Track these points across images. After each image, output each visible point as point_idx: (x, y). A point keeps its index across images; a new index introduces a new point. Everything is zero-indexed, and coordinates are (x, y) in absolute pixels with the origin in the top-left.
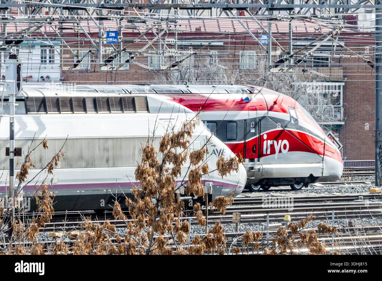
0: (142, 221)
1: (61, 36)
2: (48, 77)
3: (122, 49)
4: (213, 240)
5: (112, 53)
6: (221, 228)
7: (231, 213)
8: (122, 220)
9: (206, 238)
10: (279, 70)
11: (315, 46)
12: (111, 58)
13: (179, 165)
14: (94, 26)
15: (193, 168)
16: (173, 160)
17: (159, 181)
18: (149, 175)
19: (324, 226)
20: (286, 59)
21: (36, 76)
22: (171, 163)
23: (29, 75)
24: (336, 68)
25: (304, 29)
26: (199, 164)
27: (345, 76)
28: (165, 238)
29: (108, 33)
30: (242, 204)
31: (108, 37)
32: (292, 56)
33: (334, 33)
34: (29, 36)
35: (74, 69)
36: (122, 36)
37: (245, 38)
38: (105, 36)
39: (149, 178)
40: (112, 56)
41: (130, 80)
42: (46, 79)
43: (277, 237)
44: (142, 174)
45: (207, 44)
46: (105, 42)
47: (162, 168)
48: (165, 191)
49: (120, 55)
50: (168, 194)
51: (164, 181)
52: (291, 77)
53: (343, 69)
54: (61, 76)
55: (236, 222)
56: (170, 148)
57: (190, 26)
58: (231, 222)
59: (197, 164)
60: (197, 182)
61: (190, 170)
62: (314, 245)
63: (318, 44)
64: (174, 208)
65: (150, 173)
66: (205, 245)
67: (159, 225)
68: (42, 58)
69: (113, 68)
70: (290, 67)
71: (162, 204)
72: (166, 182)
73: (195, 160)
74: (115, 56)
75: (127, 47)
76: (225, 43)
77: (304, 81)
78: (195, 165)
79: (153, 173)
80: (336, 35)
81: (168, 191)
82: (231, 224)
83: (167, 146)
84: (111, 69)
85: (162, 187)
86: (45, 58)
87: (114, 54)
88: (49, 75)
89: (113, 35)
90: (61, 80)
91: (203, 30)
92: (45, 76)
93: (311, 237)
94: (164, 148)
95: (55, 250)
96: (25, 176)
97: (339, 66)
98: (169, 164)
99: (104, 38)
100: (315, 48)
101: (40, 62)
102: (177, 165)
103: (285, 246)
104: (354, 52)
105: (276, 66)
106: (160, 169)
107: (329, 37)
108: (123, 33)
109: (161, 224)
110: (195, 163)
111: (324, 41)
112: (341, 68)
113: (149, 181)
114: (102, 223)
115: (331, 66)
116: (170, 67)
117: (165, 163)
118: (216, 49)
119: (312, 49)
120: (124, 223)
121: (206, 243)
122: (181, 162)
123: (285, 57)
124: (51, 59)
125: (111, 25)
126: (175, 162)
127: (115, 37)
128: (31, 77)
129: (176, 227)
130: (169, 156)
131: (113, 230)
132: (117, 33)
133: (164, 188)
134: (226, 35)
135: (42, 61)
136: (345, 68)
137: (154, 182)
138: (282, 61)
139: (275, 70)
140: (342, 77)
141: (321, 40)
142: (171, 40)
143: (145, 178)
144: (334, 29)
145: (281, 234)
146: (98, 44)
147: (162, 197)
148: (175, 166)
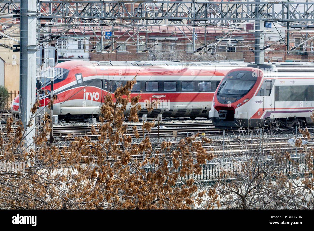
0: (105, 136)
1: (84, 34)
2: (82, 56)
3: (114, 41)
4: (143, 146)
5: (108, 44)
6: (148, 140)
7: (172, 132)
8: (96, 135)
9: (140, 145)
10: (199, 54)
11: (219, 40)
12: (108, 46)
13: (125, 105)
14: (98, 29)
15: (133, 106)
16: (122, 102)
17: (114, 114)
18: (108, 111)
19: (205, 139)
20: (203, 48)
21: (76, 56)
22: (121, 104)
23: (71, 55)
24: (239, 53)
25: (214, 31)
26: (136, 104)
27: (244, 57)
28: (117, 145)
29: (106, 32)
30: (180, 126)
31: (106, 35)
32: (206, 46)
33: (229, 33)
34: (64, 34)
35: (91, 52)
36: (114, 35)
37: (181, 36)
38: (105, 34)
39: (108, 112)
40: (108, 45)
41: (127, 58)
42: (81, 58)
43: (179, 145)
44: (105, 110)
45: (164, 39)
46: (105, 38)
47: (116, 107)
48: (117, 119)
49: (113, 45)
50: (119, 121)
51: (117, 114)
52: (215, 58)
53: (243, 53)
54: (89, 56)
55: (175, 136)
56: (120, 96)
57: (152, 29)
58: (172, 136)
59: (135, 104)
60: (135, 114)
61: (131, 108)
62: (200, 149)
63: (221, 39)
64: (122, 128)
65: (109, 109)
66: (139, 149)
67: (114, 138)
68: (79, 46)
69: (109, 52)
70: (205, 52)
71: (116, 126)
72: (118, 114)
73: (134, 102)
74: (110, 46)
75: (117, 41)
76: (179, 39)
77: (221, 60)
78: (134, 105)
79: (111, 109)
80: (230, 34)
81: (119, 119)
82: (173, 138)
83: (118, 94)
84: (108, 52)
85: (116, 117)
86: (81, 46)
87: (109, 44)
88: (83, 55)
89: (109, 34)
90: (89, 58)
91: (167, 32)
92: (80, 56)
93: (198, 145)
94: (117, 96)
95: (51, 151)
96: (35, 110)
97: (241, 52)
98: (120, 104)
99: (104, 35)
100: (219, 42)
101: (78, 48)
102: (124, 105)
103: (184, 150)
104: (243, 44)
105: (197, 52)
106: (115, 107)
107: (226, 36)
108: (115, 33)
109: (115, 137)
110: (133, 104)
111: (223, 38)
112: (242, 53)
113: (108, 114)
114: (84, 137)
115: (236, 52)
116: (143, 52)
117: (118, 104)
118: (173, 42)
119: (217, 42)
120: (97, 137)
121: (140, 148)
122: (126, 103)
123: (202, 47)
124: (80, 47)
125: (108, 28)
126: (123, 103)
127: (110, 35)
128: (73, 56)
129: (124, 139)
130: (119, 100)
131: (90, 140)
132: (111, 33)
133: (117, 117)
134: (174, 34)
135: (79, 48)
136: (244, 53)
137: (111, 114)
138: (200, 49)
139: (197, 54)
140: (242, 58)
141: (222, 37)
142: (143, 37)
143: (106, 112)
144: (229, 31)
145: (182, 143)
146: (100, 38)
147: (116, 122)
148: (123, 105)
